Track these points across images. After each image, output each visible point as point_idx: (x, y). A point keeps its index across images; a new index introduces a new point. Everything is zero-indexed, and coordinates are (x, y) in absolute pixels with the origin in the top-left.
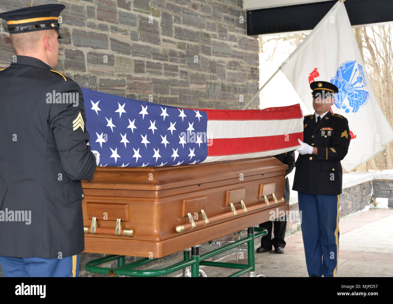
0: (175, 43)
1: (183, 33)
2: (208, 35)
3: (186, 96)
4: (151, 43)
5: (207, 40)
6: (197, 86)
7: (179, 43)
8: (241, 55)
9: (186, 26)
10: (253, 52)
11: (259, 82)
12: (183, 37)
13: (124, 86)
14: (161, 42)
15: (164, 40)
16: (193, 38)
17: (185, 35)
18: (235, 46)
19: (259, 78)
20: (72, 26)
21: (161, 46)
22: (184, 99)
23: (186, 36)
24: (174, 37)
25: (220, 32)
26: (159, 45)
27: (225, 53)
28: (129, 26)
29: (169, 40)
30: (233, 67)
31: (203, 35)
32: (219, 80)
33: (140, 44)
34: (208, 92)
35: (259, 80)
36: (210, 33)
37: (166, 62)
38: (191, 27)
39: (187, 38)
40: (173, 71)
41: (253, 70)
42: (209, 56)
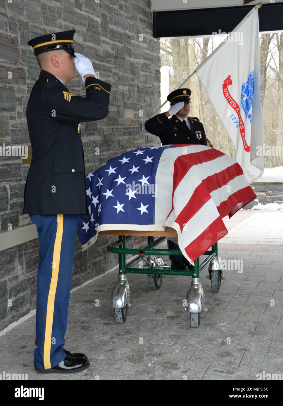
0: (110, 44)
1: (115, 34)
2: (129, 37)
3: (117, 97)
4: (95, 44)
5: (129, 41)
6: (123, 87)
7: (112, 44)
8: (150, 57)
9: (117, 28)
10: (157, 55)
11: (160, 84)
12: (115, 39)
13: (80, 87)
14: (101, 43)
15: (104, 42)
16: (121, 39)
17: (116, 36)
18: (146, 48)
19: (160, 81)
20: (48, 27)
21: (101, 47)
22: (116, 100)
23: (117, 38)
24: (109, 38)
25: (137, 34)
26: (100, 46)
27: (140, 55)
28: (82, 27)
29: (106, 41)
30: (145, 69)
31: (127, 36)
32: (136, 82)
33: (89, 45)
34: (130, 93)
35: (160, 83)
36: (130, 34)
37: (104, 63)
38: (120, 28)
39: (118, 40)
40: (108, 72)
41: (157, 72)
42: (130, 58)
